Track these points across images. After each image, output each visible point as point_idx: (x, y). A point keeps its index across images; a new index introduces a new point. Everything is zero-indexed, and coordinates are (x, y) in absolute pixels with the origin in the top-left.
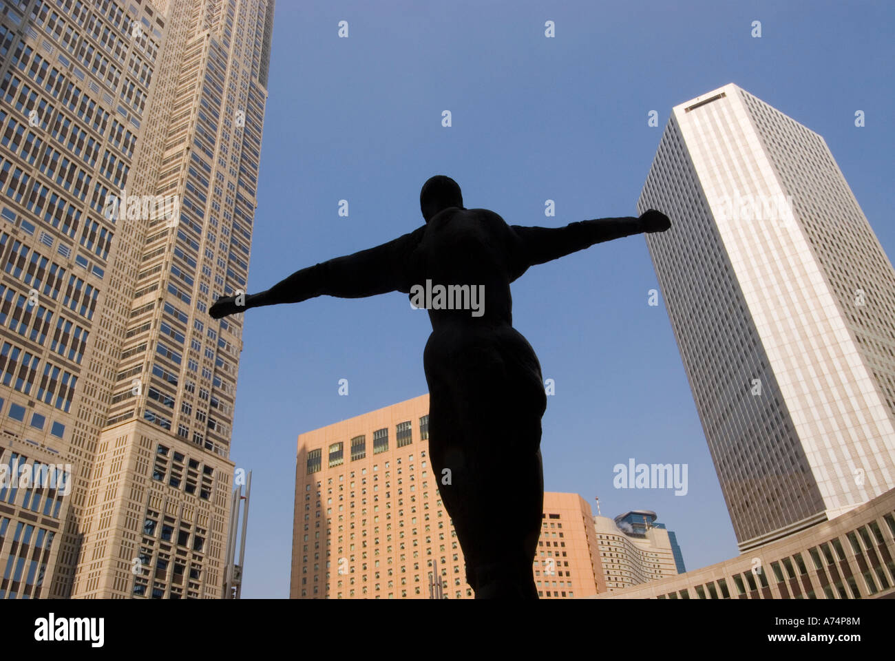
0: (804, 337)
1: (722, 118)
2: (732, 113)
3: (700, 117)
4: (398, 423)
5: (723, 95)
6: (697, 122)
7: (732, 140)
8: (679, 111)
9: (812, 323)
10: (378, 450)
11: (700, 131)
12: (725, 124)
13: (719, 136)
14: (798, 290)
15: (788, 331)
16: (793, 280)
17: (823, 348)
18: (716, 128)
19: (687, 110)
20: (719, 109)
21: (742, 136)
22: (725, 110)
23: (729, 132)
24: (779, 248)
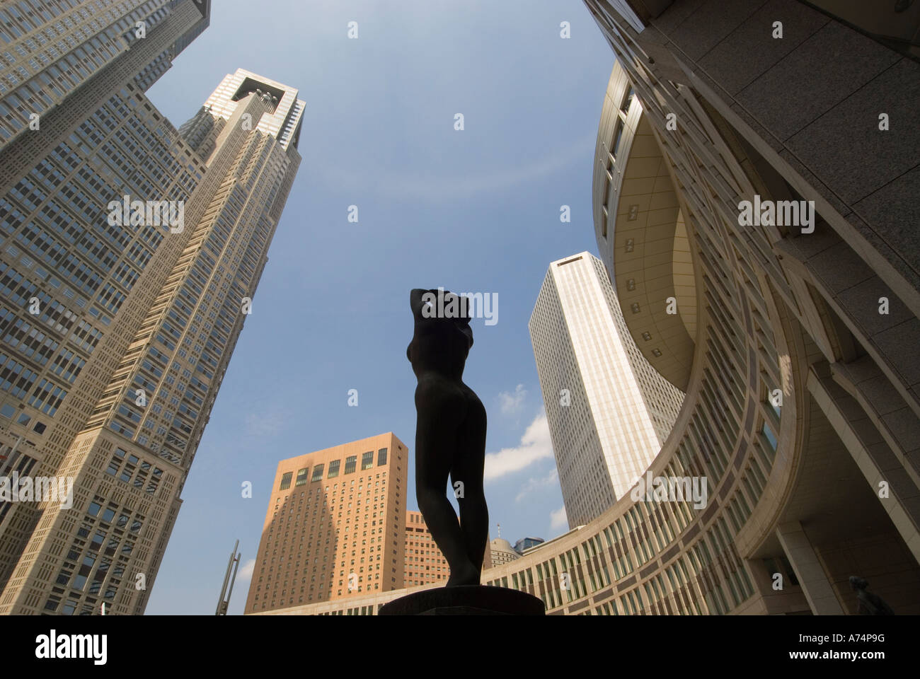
0: (620, 415)
1: (579, 271)
2: (585, 269)
3: (566, 270)
4: (348, 456)
5: (581, 258)
6: (564, 273)
7: (584, 285)
8: (554, 265)
9: (625, 406)
10: (332, 475)
11: (566, 279)
12: (581, 275)
13: (577, 282)
14: (618, 383)
15: (610, 410)
16: (615, 376)
17: (631, 423)
18: (575, 278)
19: (558, 265)
20: (578, 266)
21: (591, 283)
22: (581, 267)
23: (582, 280)
24: (608, 355)
